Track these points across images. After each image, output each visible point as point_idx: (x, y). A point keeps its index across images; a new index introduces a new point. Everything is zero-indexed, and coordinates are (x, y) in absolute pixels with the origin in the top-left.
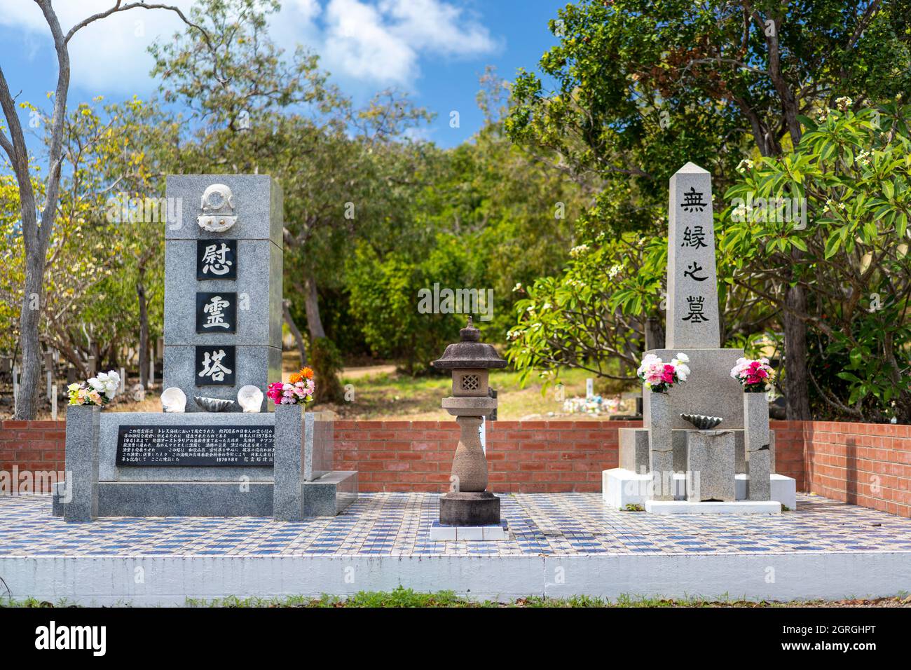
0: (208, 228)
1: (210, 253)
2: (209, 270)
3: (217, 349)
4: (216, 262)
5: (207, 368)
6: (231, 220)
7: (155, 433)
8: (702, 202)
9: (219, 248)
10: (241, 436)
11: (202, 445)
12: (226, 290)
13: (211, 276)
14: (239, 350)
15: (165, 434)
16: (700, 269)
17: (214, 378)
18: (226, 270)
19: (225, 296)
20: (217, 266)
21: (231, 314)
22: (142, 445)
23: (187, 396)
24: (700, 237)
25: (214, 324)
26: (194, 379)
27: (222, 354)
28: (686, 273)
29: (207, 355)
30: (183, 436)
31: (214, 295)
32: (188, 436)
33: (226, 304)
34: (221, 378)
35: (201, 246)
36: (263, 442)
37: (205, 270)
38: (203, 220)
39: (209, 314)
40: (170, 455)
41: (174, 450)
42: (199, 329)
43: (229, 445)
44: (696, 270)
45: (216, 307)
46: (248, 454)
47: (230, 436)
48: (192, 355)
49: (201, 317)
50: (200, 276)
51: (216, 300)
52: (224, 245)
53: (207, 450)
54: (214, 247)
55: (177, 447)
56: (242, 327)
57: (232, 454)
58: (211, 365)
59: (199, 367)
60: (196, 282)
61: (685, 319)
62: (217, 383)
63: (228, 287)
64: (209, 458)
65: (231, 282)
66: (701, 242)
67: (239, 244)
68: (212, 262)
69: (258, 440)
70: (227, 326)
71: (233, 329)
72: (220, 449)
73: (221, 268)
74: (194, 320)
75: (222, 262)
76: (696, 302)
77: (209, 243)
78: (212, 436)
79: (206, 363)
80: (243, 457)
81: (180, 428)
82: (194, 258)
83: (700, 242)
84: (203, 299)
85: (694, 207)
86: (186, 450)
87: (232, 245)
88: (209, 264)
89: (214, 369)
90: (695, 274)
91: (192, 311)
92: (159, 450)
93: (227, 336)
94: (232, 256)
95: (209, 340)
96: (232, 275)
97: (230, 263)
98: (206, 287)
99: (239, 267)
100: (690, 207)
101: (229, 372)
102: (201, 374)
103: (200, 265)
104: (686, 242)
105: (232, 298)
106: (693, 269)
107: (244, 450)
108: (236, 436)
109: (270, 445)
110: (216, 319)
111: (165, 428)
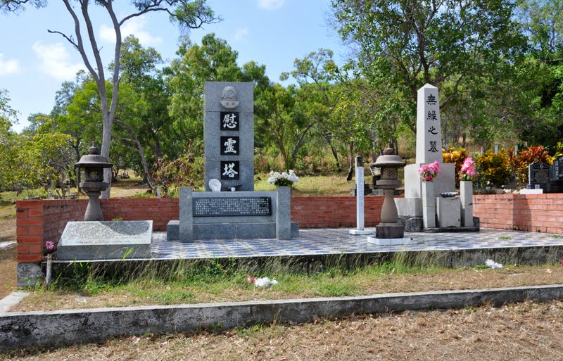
0: (227, 106)
1: (227, 119)
3: (231, 162)
4: (230, 122)
5: (226, 171)
6: (237, 103)
8: (435, 100)
9: (231, 116)
10: (250, 202)
11: (233, 206)
12: (234, 135)
13: (227, 129)
14: (241, 163)
15: (215, 201)
16: (435, 129)
17: (230, 176)
18: (234, 126)
19: (234, 138)
20: (230, 124)
21: (237, 147)
22: (204, 207)
23: (221, 183)
24: (434, 115)
25: (229, 151)
26: (220, 177)
27: (233, 165)
28: (429, 131)
29: (226, 165)
30: (224, 202)
31: (229, 137)
32: (226, 202)
33: (235, 142)
34: (233, 176)
35: (222, 115)
36: (261, 205)
37: (225, 126)
38: (224, 103)
39: (227, 146)
40: (218, 211)
41: (220, 209)
42: (222, 153)
43: (245, 206)
44: (433, 130)
45: (230, 143)
46: (255, 210)
47: (245, 202)
48: (219, 166)
49: (223, 148)
50: (222, 128)
51: (230, 140)
52: (233, 115)
53: (236, 208)
54: (229, 115)
55: (221, 207)
56: (242, 153)
57: (247, 210)
58: (228, 170)
59: (223, 171)
60: (220, 132)
61: (429, 151)
62: (231, 178)
63: (235, 134)
64: (236, 212)
65: (236, 132)
66: (434, 118)
67: (240, 114)
68: (228, 122)
69: (258, 204)
70: (235, 152)
71: (238, 153)
72: (241, 208)
73: (232, 125)
74: (220, 149)
75: (232, 122)
76: (433, 143)
77: (227, 113)
78: (237, 202)
79: (226, 169)
80: (252, 212)
81: (222, 198)
82: (219, 120)
84: (224, 139)
85: (432, 103)
86: (226, 208)
87: (237, 114)
88: (226, 123)
89: (230, 172)
90: (433, 132)
91: (218, 144)
92: (213, 209)
93: (236, 156)
94: (237, 119)
95: (226, 158)
96: (237, 128)
97: (236, 123)
98: (225, 134)
99: (240, 125)
100: (430, 103)
101: (237, 173)
102: (224, 174)
103: (222, 123)
104: (429, 118)
105: (237, 138)
107: (253, 208)
108: (248, 202)
109: (264, 206)
110: (230, 149)
111: (215, 198)
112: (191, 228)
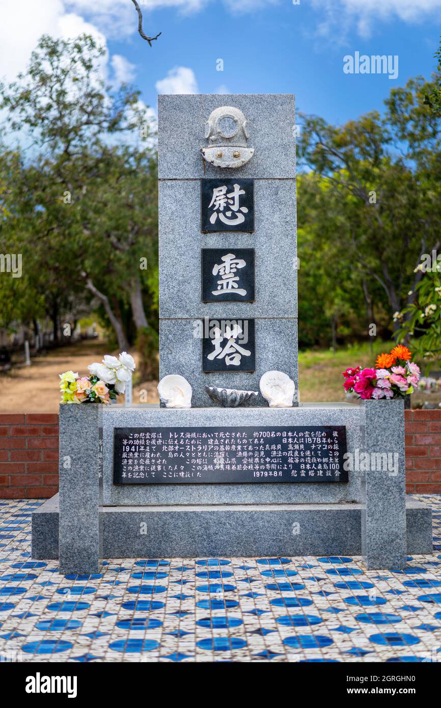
0: (217, 163)
1: (219, 196)
2: (218, 220)
4: (227, 208)
5: (218, 349)
6: (247, 153)
7: (165, 437)
9: (230, 191)
10: (285, 441)
11: (232, 454)
12: (239, 246)
13: (220, 227)
14: (259, 324)
15: (179, 439)
17: (228, 362)
18: (241, 219)
19: (240, 253)
20: (229, 214)
21: (247, 278)
22: (148, 455)
23: (192, 386)
25: (225, 291)
26: (200, 364)
30: (204, 442)
31: (225, 252)
32: (211, 441)
33: (242, 264)
34: (236, 362)
35: (207, 188)
36: (316, 450)
37: (213, 219)
38: (210, 153)
39: (219, 277)
40: (188, 469)
41: (193, 461)
42: (207, 297)
43: (268, 454)
45: (227, 269)
46: (297, 467)
47: (268, 441)
49: (209, 282)
50: (206, 228)
51: (228, 259)
52: (237, 187)
53: (239, 461)
54: (224, 189)
55: (196, 458)
56: (262, 295)
57: (273, 466)
58: (224, 343)
59: (208, 348)
60: (200, 235)
62: (233, 369)
63: (242, 241)
64: (242, 472)
65: (246, 236)
67: (257, 184)
68: (222, 209)
69: (307, 447)
70: (243, 292)
71: (251, 298)
72: (257, 460)
73: (234, 216)
74: (199, 286)
75: (235, 208)
77: (215, 184)
78: (245, 441)
79: (217, 342)
80: (289, 471)
81: (200, 430)
82: (197, 204)
84: (210, 258)
86: (210, 461)
87: (248, 186)
88: (218, 211)
89: (227, 350)
91: (196, 273)
92: (172, 462)
93: (243, 306)
94: (247, 201)
95: (219, 311)
96: (248, 227)
97: (245, 210)
98: (214, 241)
99: (257, 215)
101: (247, 353)
102: (211, 357)
103: (206, 210)
105: (248, 255)
107: (290, 460)
108: (278, 440)
109: (325, 454)
110: (228, 283)
111: (178, 430)
112: (95, 530)
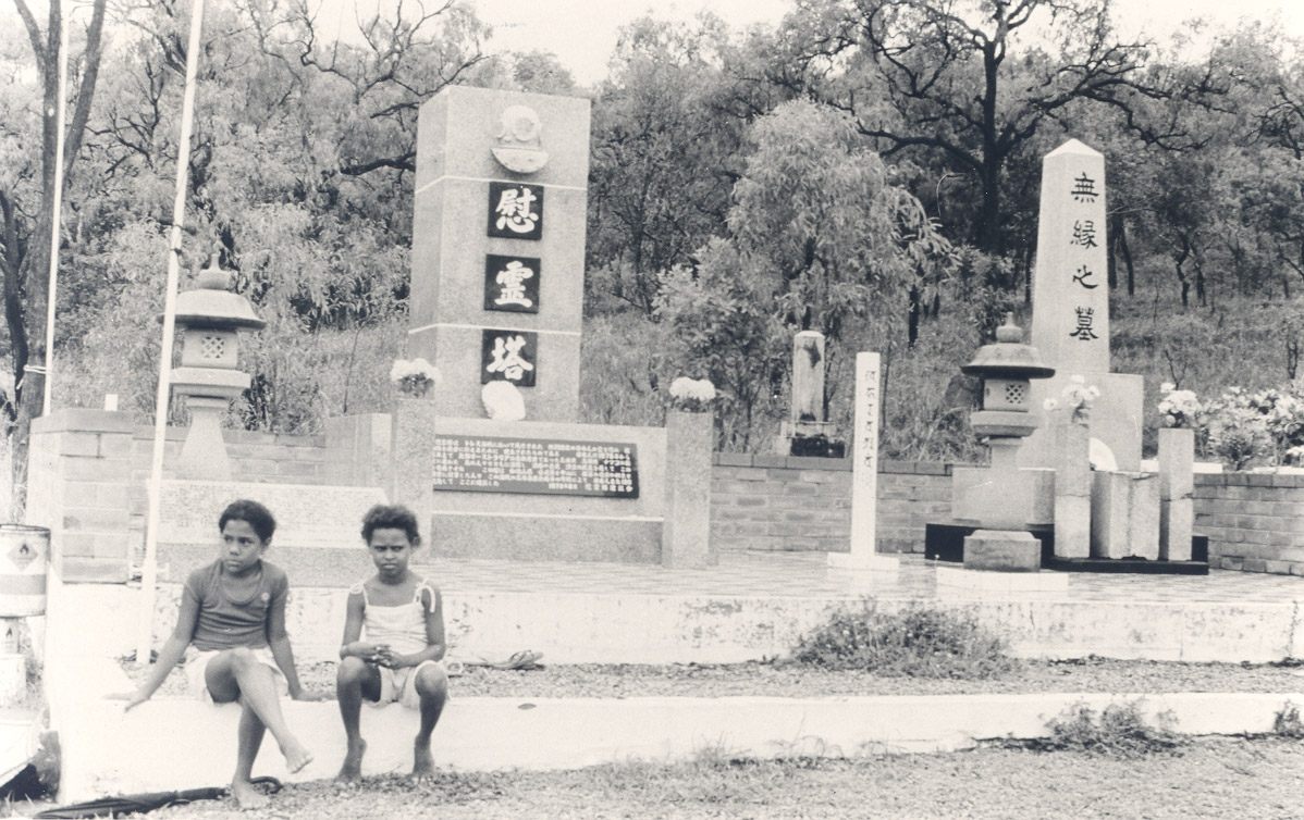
0: (511, 166)
1: (508, 201)
2: (506, 226)
3: (514, 334)
4: (516, 214)
5: (498, 360)
6: (542, 159)
7: (462, 445)
8: (1094, 191)
9: (521, 194)
10: (579, 455)
11: (528, 465)
12: (525, 255)
13: (507, 234)
14: (542, 339)
15: (475, 447)
16: (1090, 274)
17: (509, 374)
18: (529, 227)
19: (526, 262)
20: (518, 219)
21: (532, 287)
22: (444, 462)
24: (1091, 234)
25: (510, 300)
26: (479, 374)
27: (520, 342)
28: (1075, 277)
29: (499, 341)
30: (501, 451)
31: (511, 259)
32: (506, 451)
33: (529, 273)
34: (518, 375)
35: (495, 192)
36: (609, 465)
37: (500, 224)
38: (504, 154)
39: (503, 285)
40: (485, 477)
41: (490, 470)
42: (490, 305)
43: (563, 466)
44: (1087, 274)
45: (512, 279)
46: (590, 480)
47: (564, 454)
48: (478, 342)
49: (492, 290)
50: (493, 232)
51: (514, 266)
52: (527, 191)
53: (535, 472)
54: (514, 192)
55: (493, 467)
56: (546, 309)
57: (569, 479)
58: (505, 356)
59: (487, 359)
60: (486, 239)
61: (1073, 335)
62: (513, 382)
63: (529, 249)
64: (538, 484)
65: (533, 244)
67: (548, 191)
68: (511, 214)
69: (601, 461)
70: (528, 303)
71: (535, 309)
72: (552, 472)
73: (522, 223)
74: (481, 293)
75: (524, 214)
76: (1084, 314)
77: (508, 186)
78: (540, 453)
79: (497, 352)
80: (583, 484)
81: (496, 440)
82: (485, 205)
83: (1090, 242)
84: (495, 264)
85: (1086, 196)
86: (507, 471)
87: (539, 192)
88: (506, 216)
89: (509, 361)
90: (1085, 280)
91: (479, 279)
92: (469, 469)
93: (528, 317)
94: (537, 206)
95: (501, 322)
96: (536, 235)
97: (535, 217)
98: (500, 247)
99: (545, 223)
100: (1081, 196)
101: (529, 367)
102: (491, 368)
103: (494, 216)
104: (1076, 239)
105: (533, 264)
106: (1082, 273)
107: (584, 474)
108: (571, 454)
109: (618, 469)
110: (513, 293)
111: (475, 439)
